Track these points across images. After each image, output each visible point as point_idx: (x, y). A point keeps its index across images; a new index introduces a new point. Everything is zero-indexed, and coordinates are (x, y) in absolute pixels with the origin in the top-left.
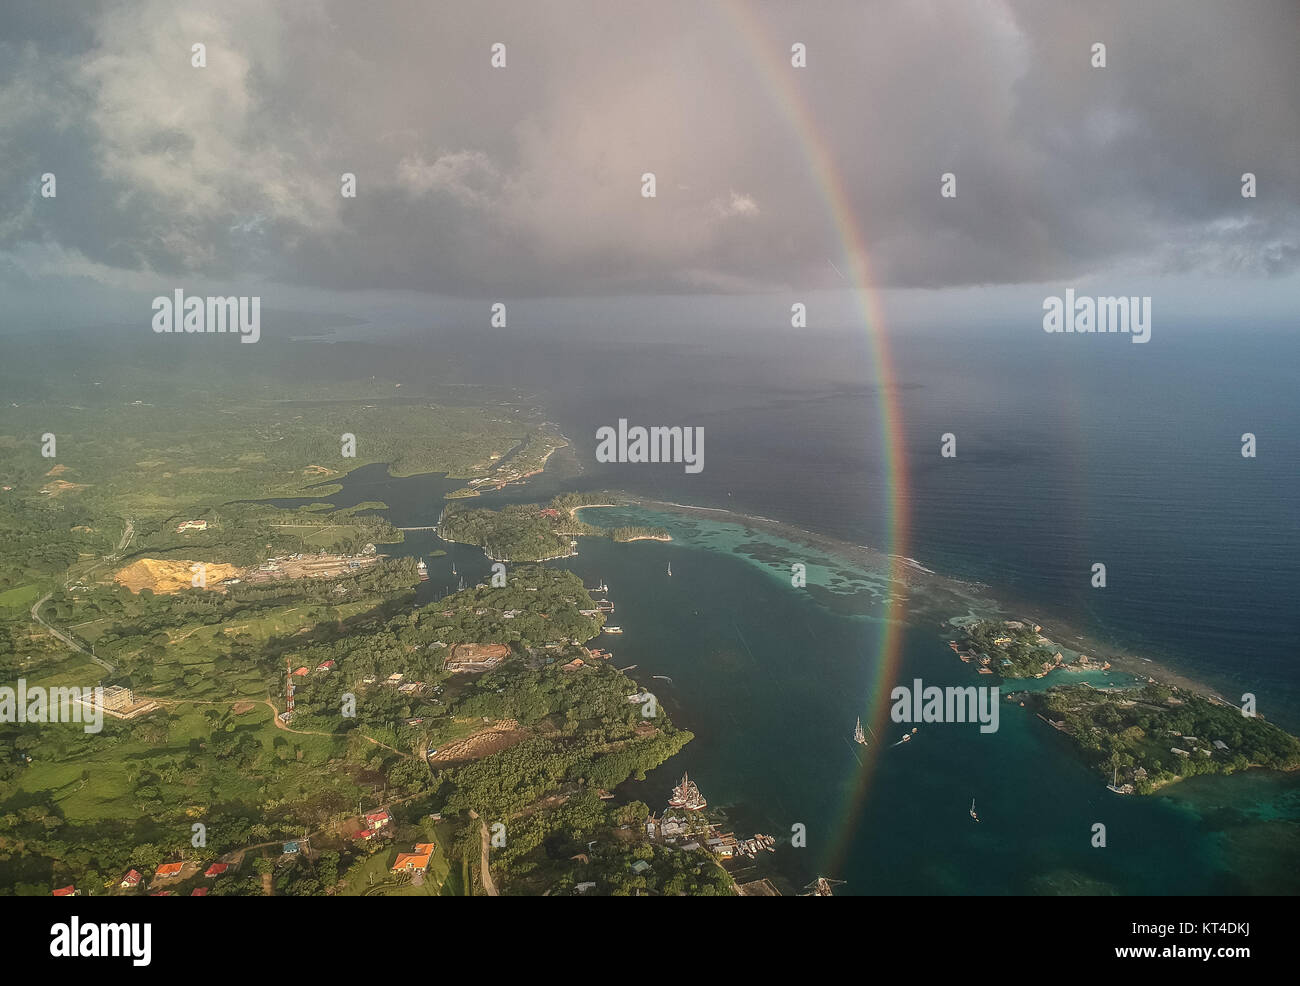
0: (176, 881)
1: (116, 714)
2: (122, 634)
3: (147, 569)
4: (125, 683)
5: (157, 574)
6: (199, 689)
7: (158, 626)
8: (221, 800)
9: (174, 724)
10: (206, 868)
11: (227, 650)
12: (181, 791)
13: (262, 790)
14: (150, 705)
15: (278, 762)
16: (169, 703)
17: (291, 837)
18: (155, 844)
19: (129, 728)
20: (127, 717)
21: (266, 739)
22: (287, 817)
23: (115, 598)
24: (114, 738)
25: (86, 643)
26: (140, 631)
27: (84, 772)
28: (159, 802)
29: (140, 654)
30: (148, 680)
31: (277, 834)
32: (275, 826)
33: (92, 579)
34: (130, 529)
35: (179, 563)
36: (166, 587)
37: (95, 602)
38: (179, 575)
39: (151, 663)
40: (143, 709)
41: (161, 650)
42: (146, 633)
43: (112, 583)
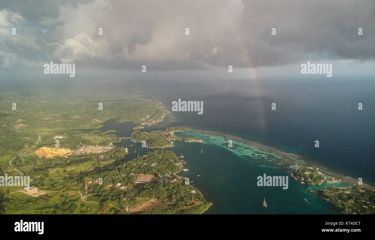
1: (33, 195)
2: (36, 170)
3: (44, 150)
4: (36, 185)
5: (47, 152)
6: (58, 188)
7: (47, 168)
9: (50, 199)
11: (67, 176)
14: (43, 193)
16: (49, 192)
19: (36, 200)
20: (36, 196)
21: (78, 204)
23: (34, 159)
24: (32, 203)
25: (25, 172)
26: (41, 169)
29: (41, 177)
30: (43, 185)
33: (28, 153)
34: (40, 138)
35: (54, 148)
36: (49, 156)
37: (28, 160)
38: (54, 152)
39: (44, 179)
40: (41, 194)
41: (47, 175)
42: (43, 170)
43: (33, 155)
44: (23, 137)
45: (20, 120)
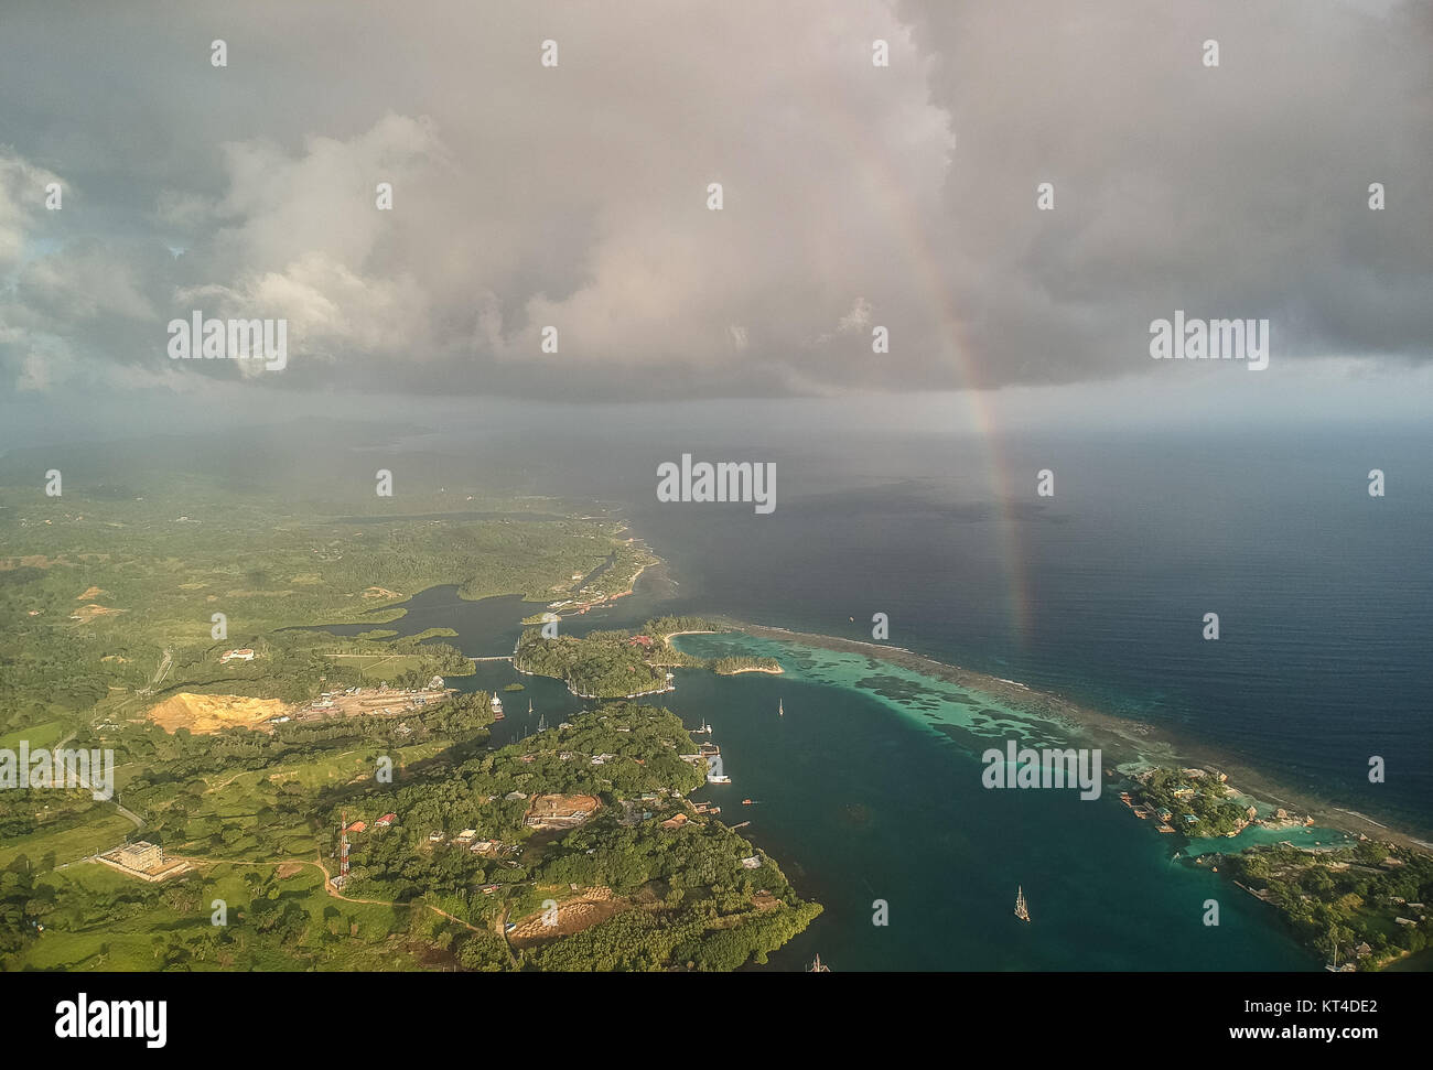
1: (143, 876)
2: (153, 781)
3: (184, 704)
4: (155, 839)
5: (196, 711)
6: (240, 847)
7: (195, 772)
9: (208, 889)
11: (272, 800)
14: (181, 866)
16: (203, 865)
19: (157, 893)
20: (155, 879)
21: (315, 908)
23: (147, 739)
24: (139, 905)
26: (174, 778)
27: (103, 945)
29: (173, 805)
30: (181, 836)
33: (123, 716)
34: (168, 659)
35: (221, 698)
36: (204, 726)
37: (125, 743)
39: (185, 815)
40: (174, 870)
41: (197, 799)
42: (180, 780)
43: (144, 721)
44: (105, 655)
45: (94, 591)
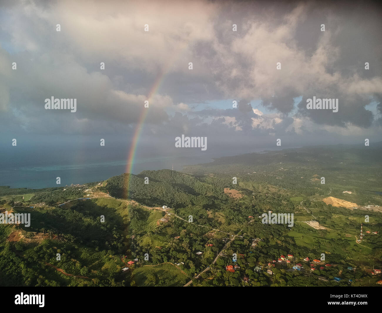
0: (318, 264)
1: (314, 227)
3: (331, 199)
4: (318, 221)
5: (334, 201)
6: (337, 229)
7: (331, 212)
8: (336, 253)
9: (328, 233)
10: (325, 264)
11: (348, 223)
12: (326, 248)
13: (347, 254)
14: (323, 228)
15: (353, 250)
16: (328, 229)
17: (351, 266)
18: (315, 254)
19: (316, 231)
20: (317, 229)
21: (352, 244)
22: (352, 262)
23: (322, 204)
24: (312, 232)
25: (311, 211)
27: (303, 236)
28: (319, 247)
29: (324, 217)
31: (348, 264)
32: (347, 263)
33: (317, 199)
35: (340, 200)
36: (335, 205)
37: (316, 204)
38: (340, 203)
39: (327, 220)
40: (321, 228)
41: (330, 218)
43: (321, 201)
45: (316, 175)
